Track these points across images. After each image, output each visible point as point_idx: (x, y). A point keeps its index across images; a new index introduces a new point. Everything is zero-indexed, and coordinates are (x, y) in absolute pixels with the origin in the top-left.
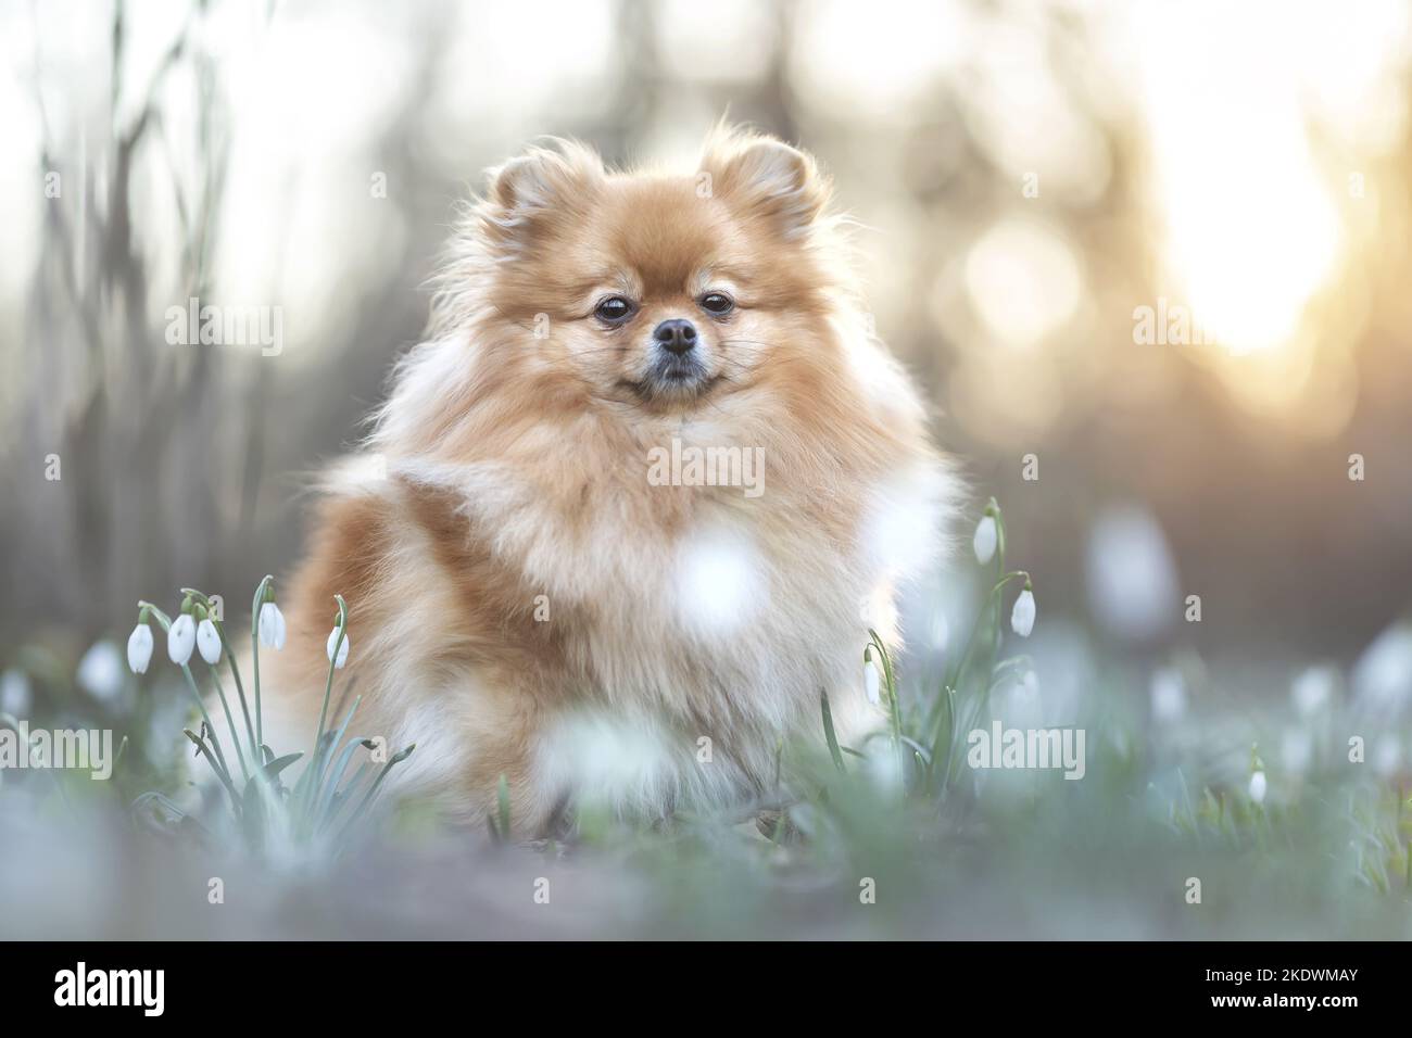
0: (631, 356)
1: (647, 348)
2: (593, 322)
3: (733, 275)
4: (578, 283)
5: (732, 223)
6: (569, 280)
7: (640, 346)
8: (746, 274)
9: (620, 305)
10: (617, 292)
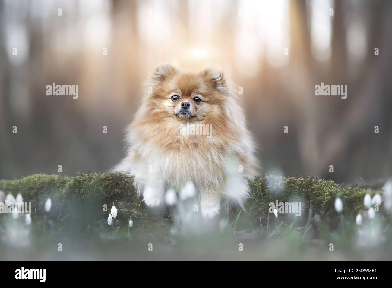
0: (176, 108)
1: (179, 107)
2: (170, 100)
3: (202, 94)
4: (169, 91)
5: (204, 83)
6: (167, 90)
7: (178, 106)
8: (205, 94)
9: (177, 97)
10: (176, 94)
